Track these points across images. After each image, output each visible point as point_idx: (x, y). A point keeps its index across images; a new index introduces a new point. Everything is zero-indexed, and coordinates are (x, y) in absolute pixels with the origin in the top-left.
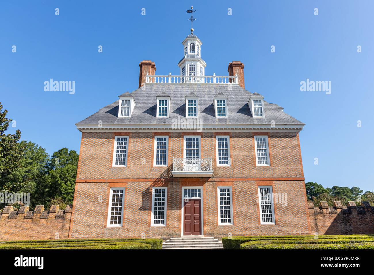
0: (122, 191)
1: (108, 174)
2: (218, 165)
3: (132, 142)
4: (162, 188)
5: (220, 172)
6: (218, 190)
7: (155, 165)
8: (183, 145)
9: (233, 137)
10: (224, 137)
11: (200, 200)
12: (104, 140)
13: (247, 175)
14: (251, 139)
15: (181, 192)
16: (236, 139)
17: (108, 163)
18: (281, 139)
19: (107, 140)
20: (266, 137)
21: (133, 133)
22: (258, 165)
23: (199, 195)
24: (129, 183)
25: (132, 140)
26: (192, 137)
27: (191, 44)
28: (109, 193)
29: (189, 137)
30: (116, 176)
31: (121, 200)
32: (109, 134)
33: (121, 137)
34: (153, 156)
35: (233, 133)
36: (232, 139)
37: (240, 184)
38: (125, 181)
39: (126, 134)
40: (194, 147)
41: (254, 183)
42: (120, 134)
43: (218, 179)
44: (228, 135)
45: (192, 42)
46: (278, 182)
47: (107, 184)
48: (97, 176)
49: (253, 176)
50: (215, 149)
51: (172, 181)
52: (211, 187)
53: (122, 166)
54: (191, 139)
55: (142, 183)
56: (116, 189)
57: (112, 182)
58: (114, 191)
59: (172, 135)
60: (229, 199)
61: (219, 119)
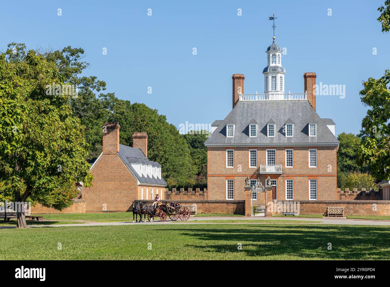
0: (232, 181)
1: (224, 172)
2: (286, 166)
3: (236, 153)
4: (254, 180)
5: (287, 171)
6: (286, 181)
7: (250, 167)
8: (265, 155)
9: (296, 150)
10: (290, 150)
11: (276, 187)
12: (220, 152)
13: (303, 173)
14: (306, 151)
15: (265, 182)
16: (297, 151)
17: (224, 166)
18: (325, 151)
19: (221, 152)
20: (316, 149)
21: (236, 148)
22: (310, 167)
23: (275, 184)
24: (236, 177)
25: (236, 152)
26: (271, 150)
27: (273, 55)
28: (226, 182)
29: (269, 150)
30: (229, 173)
31: (232, 186)
32: (223, 149)
33: (229, 150)
34: (249, 162)
35: (296, 147)
36: (295, 151)
37: (298, 178)
38: (234, 176)
39: (232, 148)
40: (272, 156)
41: (307, 178)
42: (229, 148)
43: (286, 175)
44: (293, 148)
45: (274, 53)
46: (321, 177)
47: (224, 177)
48: (218, 173)
49: (306, 173)
50: (285, 157)
51: (260, 176)
52: (282, 180)
53: (232, 167)
54: (270, 151)
55: (243, 177)
56: (229, 180)
57: (227, 176)
58: (228, 181)
59: (259, 149)
60: (292, 186)
61: (288, 138)
